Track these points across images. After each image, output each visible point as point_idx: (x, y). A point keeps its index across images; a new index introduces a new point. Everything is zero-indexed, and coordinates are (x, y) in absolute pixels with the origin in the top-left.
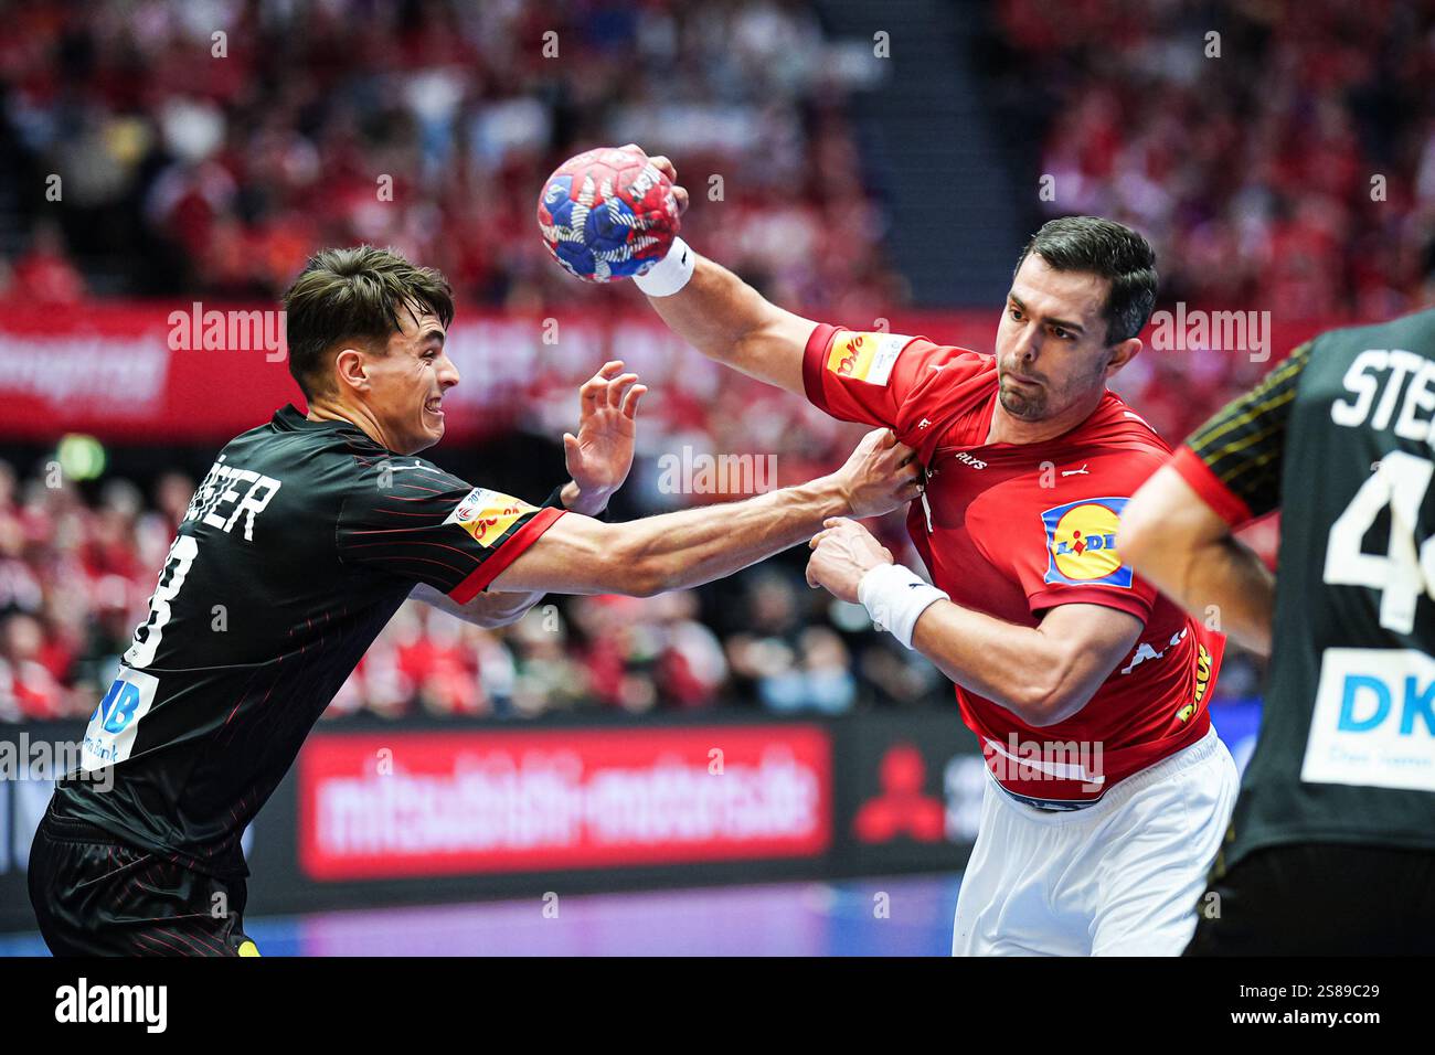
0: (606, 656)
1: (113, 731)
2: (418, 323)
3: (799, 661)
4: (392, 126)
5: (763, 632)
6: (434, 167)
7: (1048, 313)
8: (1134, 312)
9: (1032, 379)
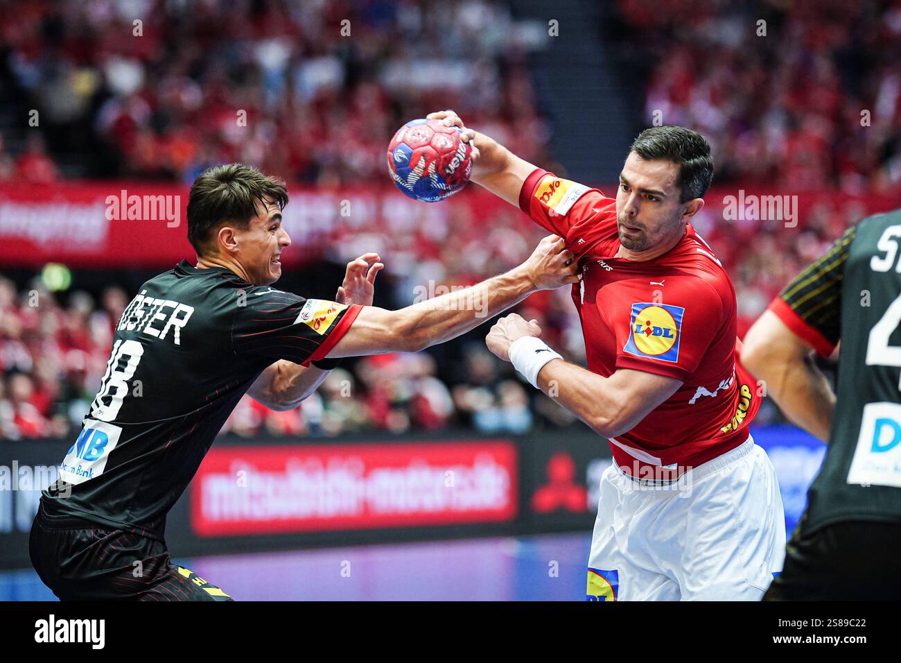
0: (379, 398)
1: (90, 460)
2: (267, 210)
3: (498, 401)
4: (247, 73)
5: (475, 384)
6: (272, 99)
7: (641, 186)
8: (696, 182)
9: (635, 227)
